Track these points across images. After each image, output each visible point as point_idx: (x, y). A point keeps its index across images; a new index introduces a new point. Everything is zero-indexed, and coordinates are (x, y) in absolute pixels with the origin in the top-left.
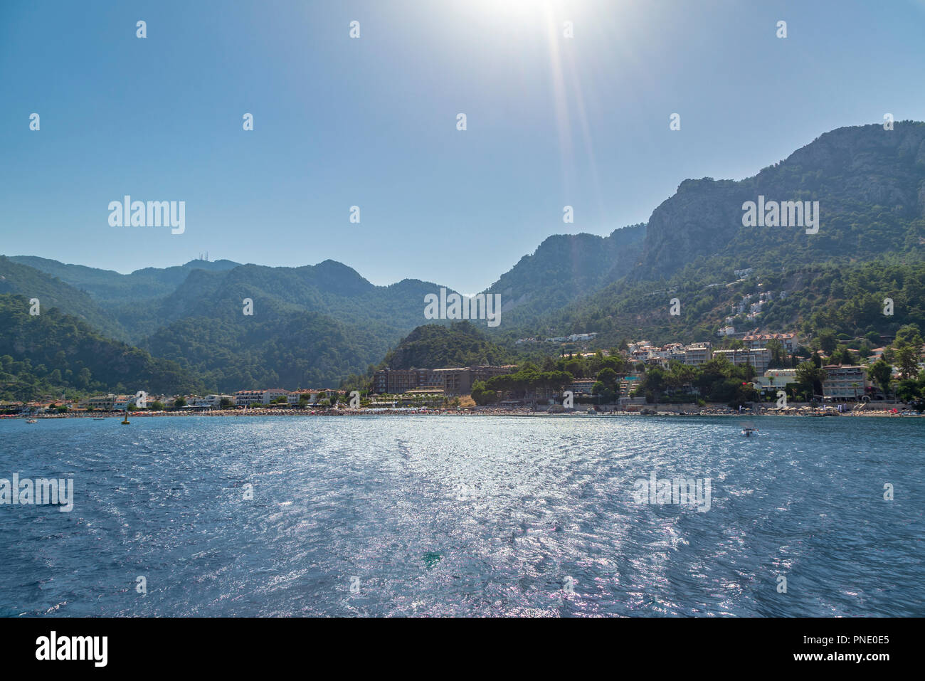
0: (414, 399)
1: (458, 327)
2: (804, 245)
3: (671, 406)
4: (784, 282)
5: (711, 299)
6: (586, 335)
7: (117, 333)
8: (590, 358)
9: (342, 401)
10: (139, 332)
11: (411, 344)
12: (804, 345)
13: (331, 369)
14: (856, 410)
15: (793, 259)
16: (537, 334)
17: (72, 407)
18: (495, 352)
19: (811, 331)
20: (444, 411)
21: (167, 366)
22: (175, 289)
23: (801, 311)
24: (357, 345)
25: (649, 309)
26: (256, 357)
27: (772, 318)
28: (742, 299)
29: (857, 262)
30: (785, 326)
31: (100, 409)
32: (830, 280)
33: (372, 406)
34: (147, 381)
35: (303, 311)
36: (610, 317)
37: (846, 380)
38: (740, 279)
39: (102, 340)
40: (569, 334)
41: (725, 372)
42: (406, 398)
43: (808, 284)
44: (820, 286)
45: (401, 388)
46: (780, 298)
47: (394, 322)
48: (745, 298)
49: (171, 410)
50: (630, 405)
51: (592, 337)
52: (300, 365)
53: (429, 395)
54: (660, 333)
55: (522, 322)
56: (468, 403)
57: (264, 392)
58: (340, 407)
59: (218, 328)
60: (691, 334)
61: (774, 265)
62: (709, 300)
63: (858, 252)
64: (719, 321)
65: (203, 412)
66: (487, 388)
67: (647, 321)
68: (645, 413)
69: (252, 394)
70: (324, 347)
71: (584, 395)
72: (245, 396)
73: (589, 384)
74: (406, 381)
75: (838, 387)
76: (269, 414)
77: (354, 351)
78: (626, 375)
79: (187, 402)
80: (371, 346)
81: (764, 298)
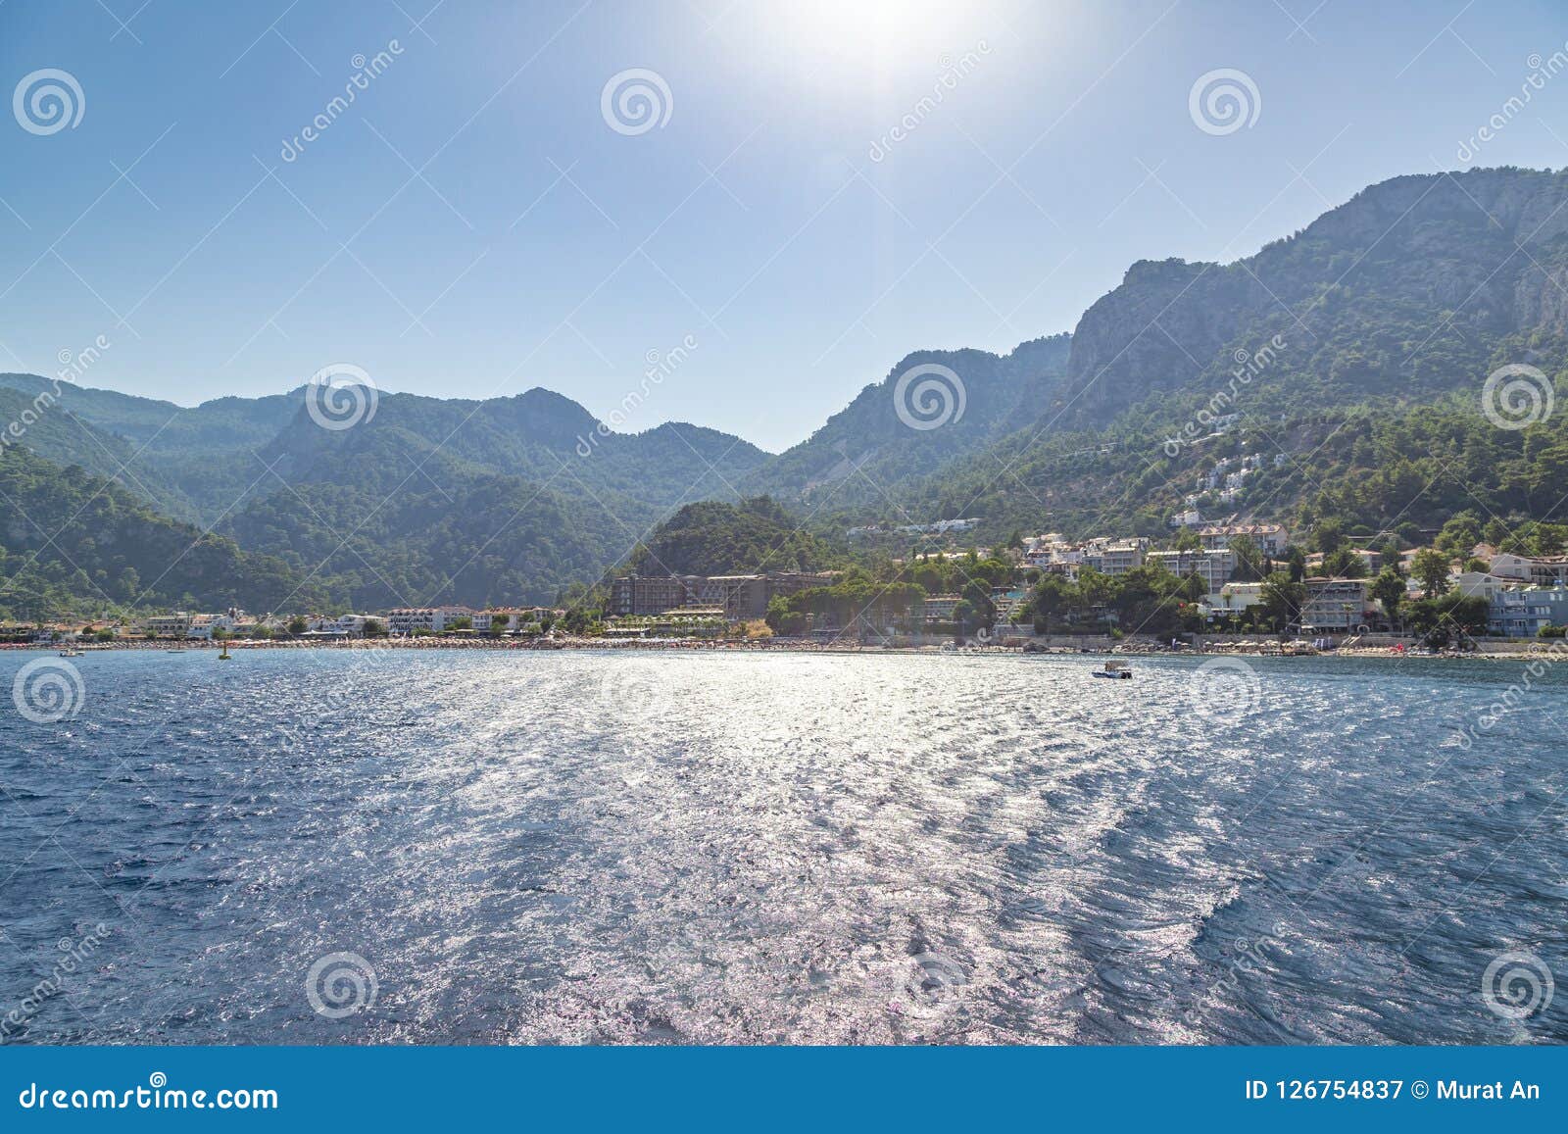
0: (675, 625)
1: (753, 506)
2: (1325, 375)
3: (1071, 639)
4: (1283, 438)
5: (1166, 466)
6: (962, 522)
7: (176, 508)
8: (956, 562)
9: (560, 626)
10: (216, 507)
11: (674, 533)
12: (1296, 544)
13: (543, 574)
14: (1344, 646)
15: (1306, 398)
16: (882, 519)
17: (121, 632)
18: (810, 548)
19: (1312, 521)
20: (721, 644)
21: (268, 565)
22: (275, 435)
23: (1305, 487)
24: (585, 533)
25: (1067, 480)
26: (416, 552)
27: (1258, 499)
28: (1214, 466)
29: (1408, 405)
30: (1278, 511)
31: (167, 636)
32: (1352, 437)
33: (607, 635)
34: (234, 591)
35: (494, 474)
36: (1004, 492)
37: (1336, 600)
38: (1214, 431)
39: (156, 521)
40: (935, 520)
41: (1157, 586)
42: (663, 621)
43: (1319, 443)
44: (1338, 446)
45: (656, 606)
46: (1274, 466)
47: (648, 494)
48: (1219, 465)
49: (285, 637)
50: (1009, 637)
51: (971, 526)
52: (489, 566)
53: (700, 619)
54: (1080, 521)
55: (860, 498)
56: (761, 632)
57: (435, 611)
58: (557, 636)
59: (352, 501)
60: (1128, 524)
61: (1273, 409)
62: (1163, 467)
63: (1411, 388)
64: (1175, 501)
65: (337, 642)
66: (791, 608)
67: (1063, 500)
68: (1032, 649)
69: (415, 614)
70: (531, 537)
71: (941, 621)
72: (402, 617)
73: (948, 601)
74: (664, 596)
75: (1324, 611)
76: (443, 646)
77: (582, 544)
78: (1009, 590)
79: (309, 626)
80: (607, 536)
81: (1248, 465)
